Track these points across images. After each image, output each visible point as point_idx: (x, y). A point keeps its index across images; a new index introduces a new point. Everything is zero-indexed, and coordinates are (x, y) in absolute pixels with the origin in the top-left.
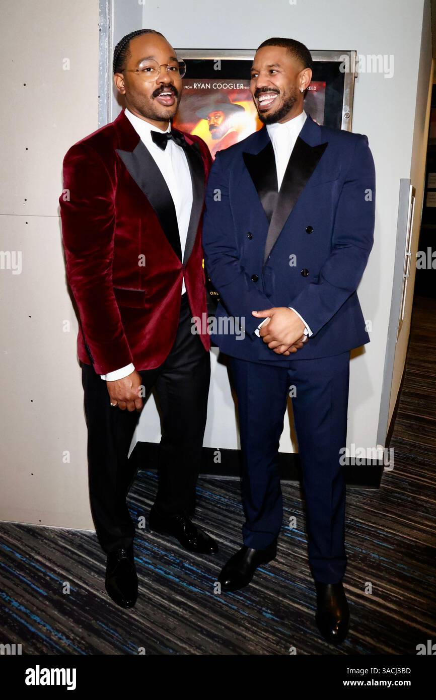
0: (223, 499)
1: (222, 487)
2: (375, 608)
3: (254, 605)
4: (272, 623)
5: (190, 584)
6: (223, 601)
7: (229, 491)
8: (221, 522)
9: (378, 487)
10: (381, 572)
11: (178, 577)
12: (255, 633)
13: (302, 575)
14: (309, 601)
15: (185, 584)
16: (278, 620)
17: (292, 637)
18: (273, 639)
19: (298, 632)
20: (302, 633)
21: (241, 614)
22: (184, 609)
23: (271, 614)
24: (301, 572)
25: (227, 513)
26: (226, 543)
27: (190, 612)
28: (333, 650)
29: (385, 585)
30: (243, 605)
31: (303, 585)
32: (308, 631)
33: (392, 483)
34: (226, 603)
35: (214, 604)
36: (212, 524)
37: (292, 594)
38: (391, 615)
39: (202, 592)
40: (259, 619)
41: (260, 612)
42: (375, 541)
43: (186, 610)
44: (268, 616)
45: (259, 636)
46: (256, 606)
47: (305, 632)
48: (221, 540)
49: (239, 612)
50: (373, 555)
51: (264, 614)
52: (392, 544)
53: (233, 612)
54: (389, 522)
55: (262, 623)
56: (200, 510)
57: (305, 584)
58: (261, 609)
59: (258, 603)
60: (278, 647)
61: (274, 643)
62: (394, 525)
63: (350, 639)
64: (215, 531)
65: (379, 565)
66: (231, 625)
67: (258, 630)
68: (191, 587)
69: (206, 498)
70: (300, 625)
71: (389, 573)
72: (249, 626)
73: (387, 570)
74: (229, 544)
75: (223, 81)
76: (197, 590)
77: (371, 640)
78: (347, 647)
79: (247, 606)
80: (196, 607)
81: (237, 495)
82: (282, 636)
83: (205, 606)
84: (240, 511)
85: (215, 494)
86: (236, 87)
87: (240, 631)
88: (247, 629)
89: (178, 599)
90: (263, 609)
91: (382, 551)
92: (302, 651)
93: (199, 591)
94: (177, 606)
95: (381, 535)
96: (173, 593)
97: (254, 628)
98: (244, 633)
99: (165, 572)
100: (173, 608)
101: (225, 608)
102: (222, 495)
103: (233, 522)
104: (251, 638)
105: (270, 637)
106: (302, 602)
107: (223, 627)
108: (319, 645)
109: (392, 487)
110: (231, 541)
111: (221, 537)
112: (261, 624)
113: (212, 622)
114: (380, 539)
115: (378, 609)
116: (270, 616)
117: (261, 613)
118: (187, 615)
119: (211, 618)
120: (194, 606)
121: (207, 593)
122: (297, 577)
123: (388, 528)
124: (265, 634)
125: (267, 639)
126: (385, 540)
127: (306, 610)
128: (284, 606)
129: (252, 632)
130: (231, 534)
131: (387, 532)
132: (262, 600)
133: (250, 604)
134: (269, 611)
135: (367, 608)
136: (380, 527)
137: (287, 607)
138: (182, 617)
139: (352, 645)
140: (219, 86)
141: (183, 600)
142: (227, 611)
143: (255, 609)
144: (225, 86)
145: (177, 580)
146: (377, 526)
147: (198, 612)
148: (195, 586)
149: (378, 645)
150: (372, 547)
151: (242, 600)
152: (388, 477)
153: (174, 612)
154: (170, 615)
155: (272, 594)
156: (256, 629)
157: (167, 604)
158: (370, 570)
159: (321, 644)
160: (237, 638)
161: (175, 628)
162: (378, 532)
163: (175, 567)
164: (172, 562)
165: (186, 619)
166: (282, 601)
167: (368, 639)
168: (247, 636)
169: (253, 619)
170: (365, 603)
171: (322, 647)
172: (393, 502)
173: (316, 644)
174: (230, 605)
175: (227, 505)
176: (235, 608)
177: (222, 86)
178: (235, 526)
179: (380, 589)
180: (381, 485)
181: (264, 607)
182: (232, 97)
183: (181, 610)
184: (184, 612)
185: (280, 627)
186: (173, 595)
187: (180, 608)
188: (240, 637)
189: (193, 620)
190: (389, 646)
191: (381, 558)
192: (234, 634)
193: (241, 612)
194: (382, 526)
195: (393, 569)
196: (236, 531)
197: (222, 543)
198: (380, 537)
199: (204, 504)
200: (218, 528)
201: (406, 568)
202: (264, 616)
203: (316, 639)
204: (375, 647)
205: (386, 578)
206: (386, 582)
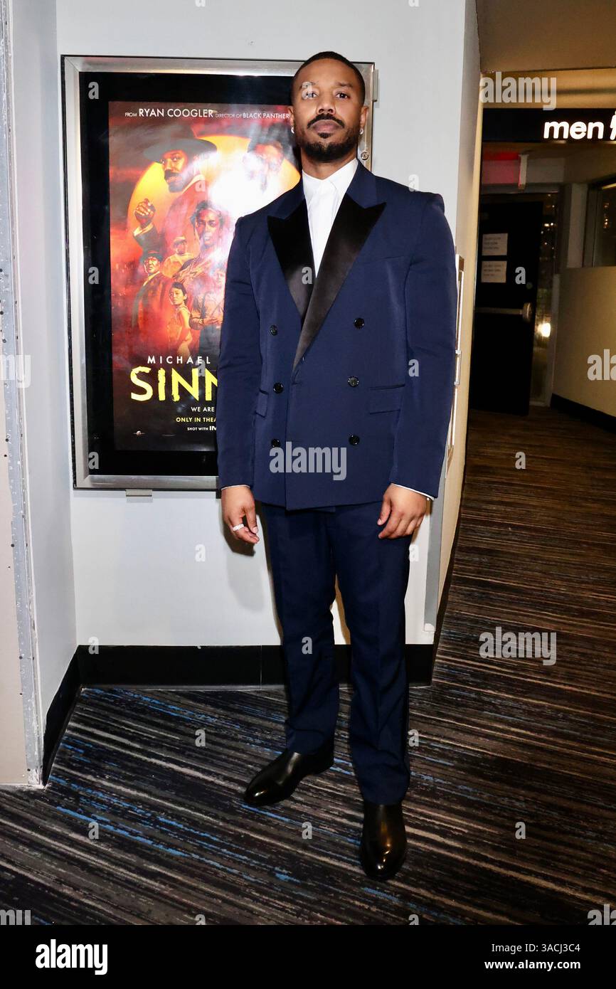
0: (210, 720)
1: (206, 702)
2: (431, 848)
3: (263, 864)
4: (289, 886)
5: (169, 846)
6: (218, 865)
7: (218, 707)
8: (209, 753)
9: (428, 682)
10: (438, 799)
11: (151, 838)
12: (266, 903)
13: (328, 816)
14: (340, 850)
15: (161, 847)
16: (298, 881)
17: (319, 902)
18: (291, 909)
19: (326, 895)
20: (332, 895)
21: (245, 879)
22: (162, 883)
23: (288, 874)
24: (327, 812)
25: (218, 739)
26: (218, 781)
27: (171, 886)
28: (376, 913)
29: (444, 817)
30: (248, 866)
31: (330, 829)
32: (340, 891)
33: (448, 675)
34: (222, 867)
35: (205, 870)
36: (196, 757)
37: (316, 843)
38: (453, 855)
39: (186, 855)
40: (271, 884)
41: (271, 873)
42: (427, 758)
43: (165, 884)
44: (283, 877)
45: (273, 907)
46: (265, 867)
47: (336, 893)
48: (210, 779)
49: (242, 877)
50: (426, 778)
51: (278, 875)
52: (451, 759)
53: (232, 878)
54: (446, 730)
55: (277, 889)
56: (177, 738)
57: (333, 827)
58: (273, 870)
59: (269, 861)
60: (300, 919)
61: (293, 915)
62: (452, 734)
63: (398, 895)
64: (201, 767)
65: (434, 790)
66: (231, 897)
67: (271, 899)
68: (170, 851)
69: (184, 719)
70: (328, 884)
71: (448, 800)
72: (258, 895)
73: (446, 796)
74: (223, 783)
75: (182, 105)
76: (178, 853)
77: (427, 892)
78: (395, 905)
79: (253, 868)
80: (180, 878)
81: (231, 711)
82: (305, 903)
83: (192, 875)
84: (236, 735)
85: (198, 713)
86: (202, 114)
87: (245, 904)
88: (255, 900)
89: (151, 869)
90: (277, 869)
91: (437, 770)
92: (333, 920)
93: (183, 854)
94: (151, 879)
95: (436, 749)
96: (144, 861)
97: (264, 897)
98: (251, 906)
99: (131, 833)
100: (146, 882)
101: (222, 874)
102: (209, 713)
103: (226, 751)
104: (261, 912)
105: (287, 906)
106: (330, 853)
107: (220, 901)
108: (358, 909)
109: (448, 681)
110: (225, 779)
111: (209, 773)
112: (275, 890)
113: (204, 897)
114: (434, 755)
115: (435, 850)
116: (287, 877)
117: (274, 875)
118: (167, 890)
119: (202, 890)
120: (176, 877)
121: (194, 855)
122: (323, 819)
123: (444, 738)
124: (281, 903)
125: (283, 909)
126: (442, 754)
127: (336, 863)
128: (306, 862)
129: (262, 903)
130: (226, 769)
131: (444, 744)
132: (273, 857)
133: (256, 864)
134: (284, 871)
135: (420, 850)
136: (434, 738)
137: (310, 862)
138: (160, 894)
139: (401, 902)
140: (177, 113)
141: (159, 870)
142: (224, 878)
143: (266, 871)
144: (186, 113)
145: (150, 842)
146: (430, 737)
147: (183, 884)
148: (176, 847)
149: (437, 898)
150: (424, 766)
151: (245, 860)
152: (443, 667)
153: (147, 889)
154: (142, 894)
155: (288, 847)
156: (267, 898)
157: (137, 879)
158: (423, 798)
159: (360, 907)
160: (241, 914)
161: (150, 911)
162: (432, 744)
163: (145, 824)
164: (140, 817)
165: (166, 897)
166: (303, 855)
167: (423, 892)
168: (256, 910)
169: (263, 885)
170: (418, 844)
171: (361, 911)
172: (450, 702)
173: (352, 908)
174: (228, 869)
175: (217, 727)
176: (235, 871)
177: (182, 113)
178: (229, 756)
179: (437, 823)
180: (433, 680)
181: (278, 866)
182: (196, 129)
183: (157, 884)
184: (163, 886)
185: (302, 892)
186: (145, 865)
187: (156, 881)
188: (245, 913)
189: (176, 897)
190: (451, 897)
191: (438, 780)
192: (236, 908)
193: (245, 876)
194: (437, 736)
195: (454, 792)
196: (232, 763)
197: (212, 782)
198: (435, 751)
199: (182, 728)
200: (205, 761)
201: (471, 790)
202: (278, 878)
203: (352, 901)
204: (433, 901)
205: (445, 806)
206: (444, 812)
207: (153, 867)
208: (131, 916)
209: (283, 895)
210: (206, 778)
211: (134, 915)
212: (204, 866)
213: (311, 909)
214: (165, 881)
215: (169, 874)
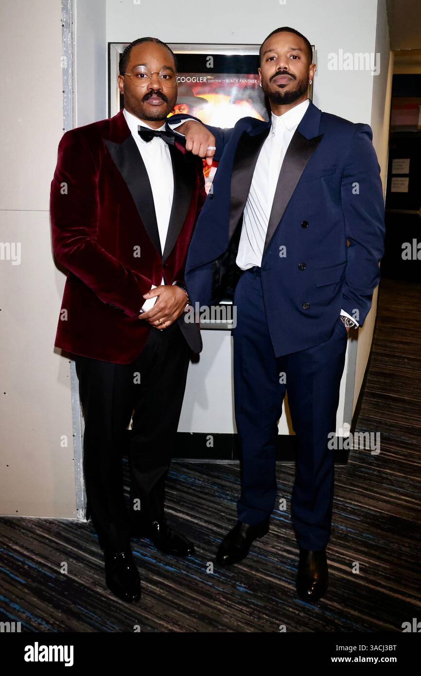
0: (197, 482)
1: (196, 470)
2: (343, 575)
3: (228, 580)
4: (245, 595)
5: (167, 564)
6: (198, 578)
7: (203, 474)
8: (196, 504)
9: (345, 462)
10: (349, 542)
11: (155, 558)
12: (229, 606)
13: (274, 550)
14: (281, 573)
15: (162, 565)
16: (251, 592)
17: (265, 607)
18: (246, 611)
19: (271, 604)
20: (274, 603)
21: (217, 589)
22: (161, 588)
23: (245, 588)
24: (273, 547)
26: (201, 523)
27: (167, 591)
28: (303, 617)
29: (352, 555)
30: (219, 581)
31: (275, 559)
32: (280, 601)
33: (359, 458)
34: (201, 580)
35: (190, 582)
36: (187, 507)
37: (265, 568)
38: (357, 581)
39: (178, 571)
40: (233, 593)
41: (234, 586)
42: (343, 514)
43: (163, 589)
44: (242, 589)
45: (234, 608)
46: (230, 581)
47: (277, 602)
48: (196, 521)
49: (214, 588)
50: (341, 527)
51: (238, 588)
52: (358, 515)
53: (208, 588)
54: (356, 495)
55: (237, 596)
56: (175, 493)
57: (277, 558)
58: (235, 584)
59: (233, 578)
60: (252, 618)
61: (247, 615)
62: (361, 499)
63: (319, 606)
64: (190, 513)
65: (346, 535)
66: (206, 601)
67: (233, 604)
68: (168, 567)
69: (181, 481)
70: (272, 596)
71: (356, 543)
72: (224, 600)
73: (354, 540)
74: (204, 524)
75: (187, 74)
76: (172, 569)
77: (339, 605)
78: (316, 613)
79: (222, 582)
80: (173, 586)
81: (211, 477)
82: (255, 607)
83: (181, 584)
84: (214, 493)
85: (190, 477)
86: (199, 80)
87: (215, 605)
88: (222, 603)
90: (237, 583)
91: (350, 523)
92: (274, 620)
93: (176, 570)
94: (154, 585)
95: (349, 508)
96: (150, 573)
97: (228, 602)
98: (219, 607)
99: (142, 554)
100: (150, 587)
101: (201, 585)
102: (196, 477)
103: (207, 503)
104: (225, 611)
105: (244, 609)
106: (274, 574)
107: (199, 603)
109: (358, 462)
110: (206, 521)
111: (195, 517)
113: (189, 599)
114: (347, 512)
115: (345, 576)
117: (235, 588)
118: (164, 593)
119: (187, 595)
120: (170, 585)
121: (183, 571)
122: (270, 552)
123: (355, 501)
124: (239, 607)
125: (241, 611)
126: (353, 512)
127: (278, 582)
128: (258, 580)
129: (227, 605)
130: (206, 514)
131: (354, 505)
132: (236, 575)
133: (224, 580)
134: (242, 585)
135: (335, 576)
136: (348, 501)
137: (260, 580)
138: (160, 596)
139: (321, 611)
140: (183, 80)
141: (160, 580)
142: (202, 588)
143: (230, 584)
144: (189, 80)
145: (154, 561)
146: (345, 500)
147: (175, 590)
148: (171, 566)
149: (345, 609)
150: (340, 520)
151: (217, 576)
152: (356, 453)
153: (151, 592)
154: (147, 595)
155: (245, 569)
156: (230, 602)
157: (145, 585)
158: (338, 541)
159: (292, 612)
160: (212, 612)
161: (153, 606)
162: (346, 505)
163: (152, 549)
165: (164, 598)
166: (255, 575)
167: (335, 604)
168: (222, 610)
169: (228, 594)
170: (335, 572)
171: (293, 615)
172: (360, 477)
173: (288, 612)
174: (205, 582)
175: (202, 487)
176: (210, 583)
177: (186, 80)
178: (209, 507)
179: (347, 558)
180: (349, 461)
181: (238, 582)
182: (196, 90)
183: (158, 589)
184: (162, 591)
185: (254, 600)
186: (151, 576)
187: (157, 587)
188: (215, 611)
189: (170, 598)
190: (355, 610)
191: (349, 529)
192: (209, 608)
193: (216, 587)
194: (349, 499)
195: (359, 538)
196: (211, 511)
197: (197, 524)
198: (348, 510)
199: (179, 487)
200: (192, 509)
201: (371, 537)
202: (238, 590)
203: (287, 608)
204: (342, 611)
205: (353, 547)
206: (353, 551)
207: (155, 578)
208: (141, 609)
209: (240, 601)
210: (193, 520)
211: (142, 609)
212: (189, 579)
213: (260, 612)
214: (163, 587)
215: (166, 583)
